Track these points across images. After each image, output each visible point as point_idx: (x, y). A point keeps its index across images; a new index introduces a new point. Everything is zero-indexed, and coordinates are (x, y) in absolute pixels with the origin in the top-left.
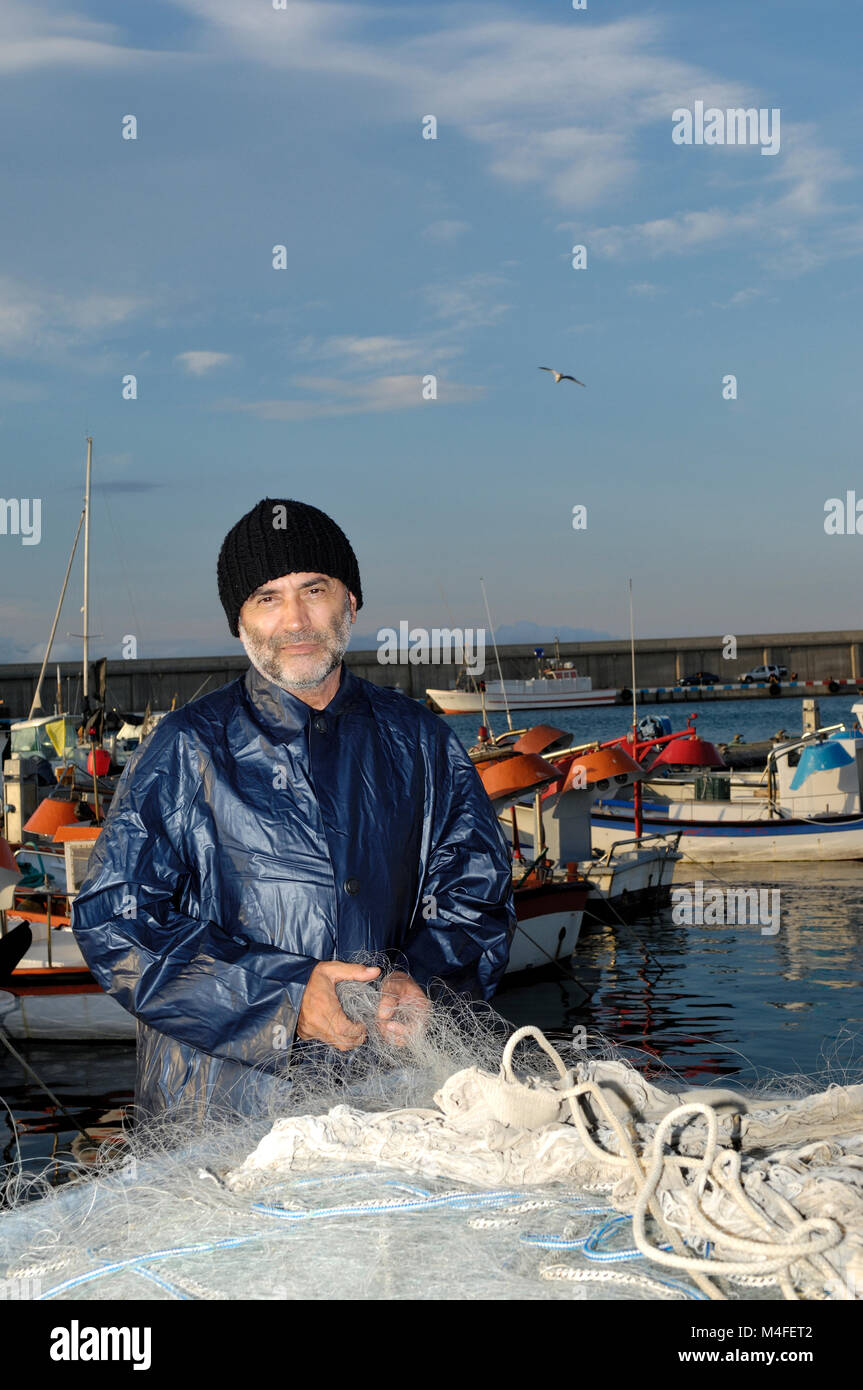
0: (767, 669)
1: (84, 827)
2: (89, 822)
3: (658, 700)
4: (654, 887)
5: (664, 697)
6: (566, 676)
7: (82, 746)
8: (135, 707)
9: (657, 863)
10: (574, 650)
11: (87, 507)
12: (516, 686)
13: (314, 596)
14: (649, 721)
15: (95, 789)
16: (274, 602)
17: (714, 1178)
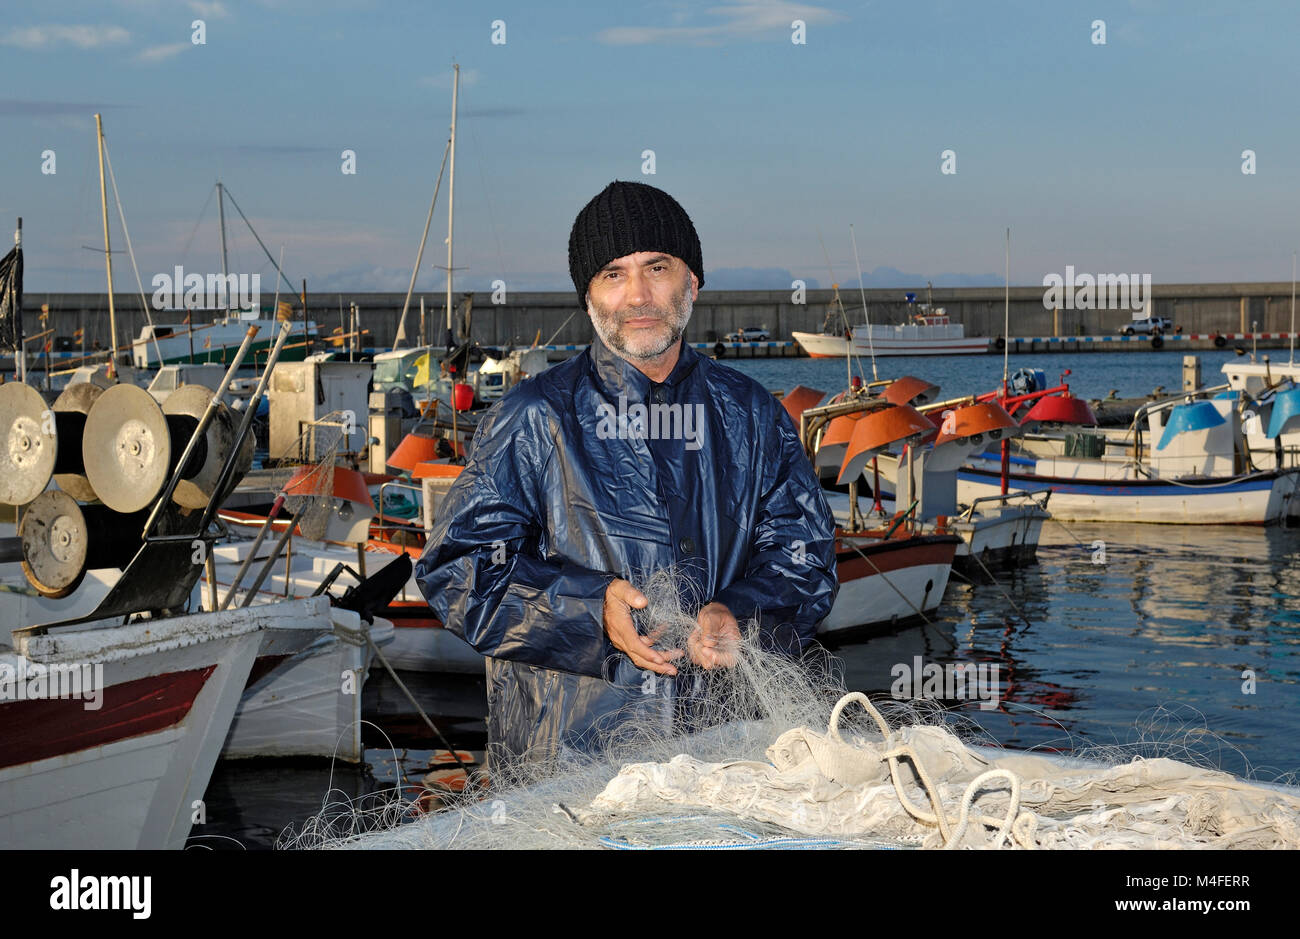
0: (1150, 322)
1: (443, 464)
2: (448, 459)
3: (1033, 350)
4: (1018, 546)
5: (1039, 347)
6: (938, 322)
7: (445, 380)
8: (498, 340)
9: (1022, 522)
10: (947, 296)
11: (453, 136)
12: (885, 331)
13: (657, 274)
14: (1022, 374)
15: (455, 427)
16: (619, 278)
17: (1014, 837)
